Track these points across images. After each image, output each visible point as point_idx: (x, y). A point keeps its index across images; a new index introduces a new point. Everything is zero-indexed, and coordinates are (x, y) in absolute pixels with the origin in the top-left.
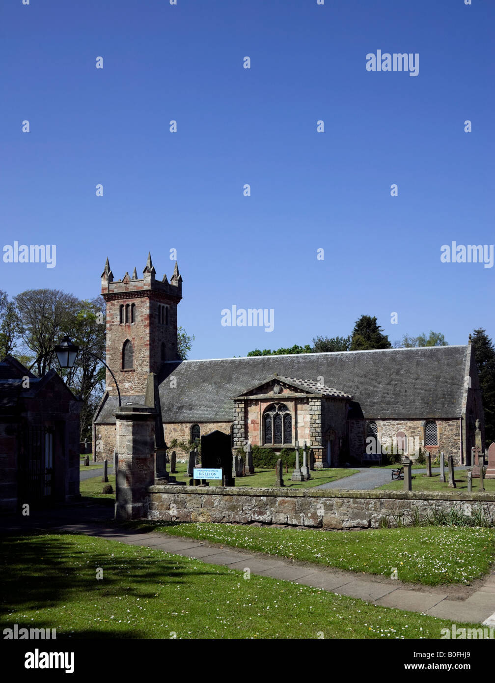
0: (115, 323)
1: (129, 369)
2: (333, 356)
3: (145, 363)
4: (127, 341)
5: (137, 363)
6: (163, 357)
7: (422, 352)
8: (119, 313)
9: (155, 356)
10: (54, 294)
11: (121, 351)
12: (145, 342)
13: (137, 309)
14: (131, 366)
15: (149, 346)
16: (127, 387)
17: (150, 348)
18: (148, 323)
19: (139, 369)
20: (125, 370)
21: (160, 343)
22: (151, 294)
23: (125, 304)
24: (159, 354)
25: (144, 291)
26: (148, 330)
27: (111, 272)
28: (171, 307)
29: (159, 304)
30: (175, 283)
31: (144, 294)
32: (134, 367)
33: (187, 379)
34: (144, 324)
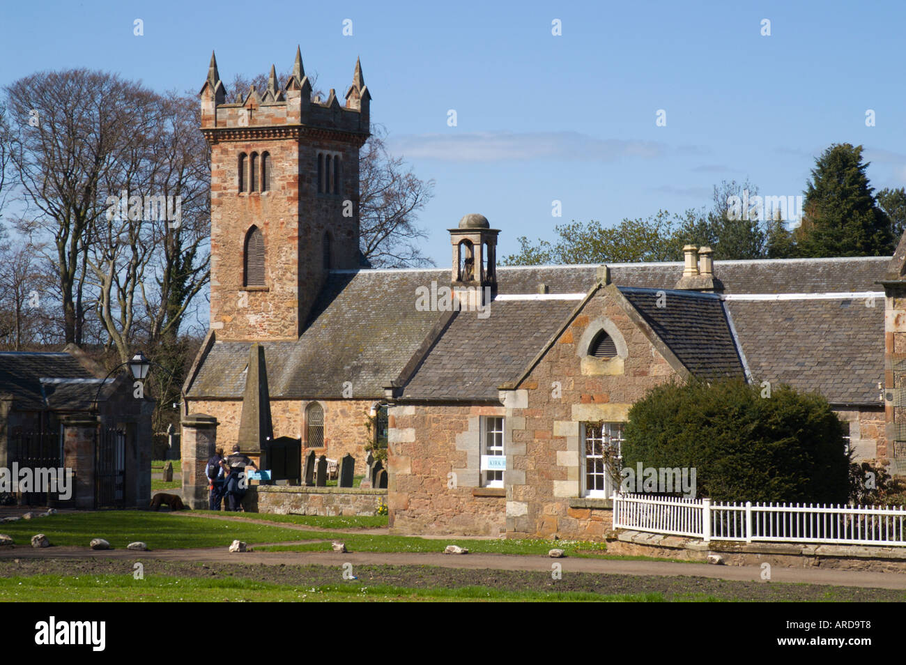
0: (229, 191)
1: (258, 287)
2: (657, 271)
3: (289, 275)
4: (254, 228)
5: (273, 276)
6: (328, 263)
7: (824, 268)
8: (236, 171)
9: (309, 260)
10: (97, 80)
11: (242, 249)
12: (289, 233)
13: (275, 163)
14: (261, 280)
15: (297, 242)
16: (252, 322)
17: (299, 244)
18: (295, 194)
19: (277, 287)
20: (249, 287)
21: (322, 233)
22: (301, 134)
23: (249, 153)
24: (319, 257)
25: (287, 128)
26: (295, 209)
27: (221, 84)
28: (346, 156)
29: (318, 151)
30: (354, 105)
31: (288, 134)
32: (268, 283)
33: (373, 309)
34: (288, 195)
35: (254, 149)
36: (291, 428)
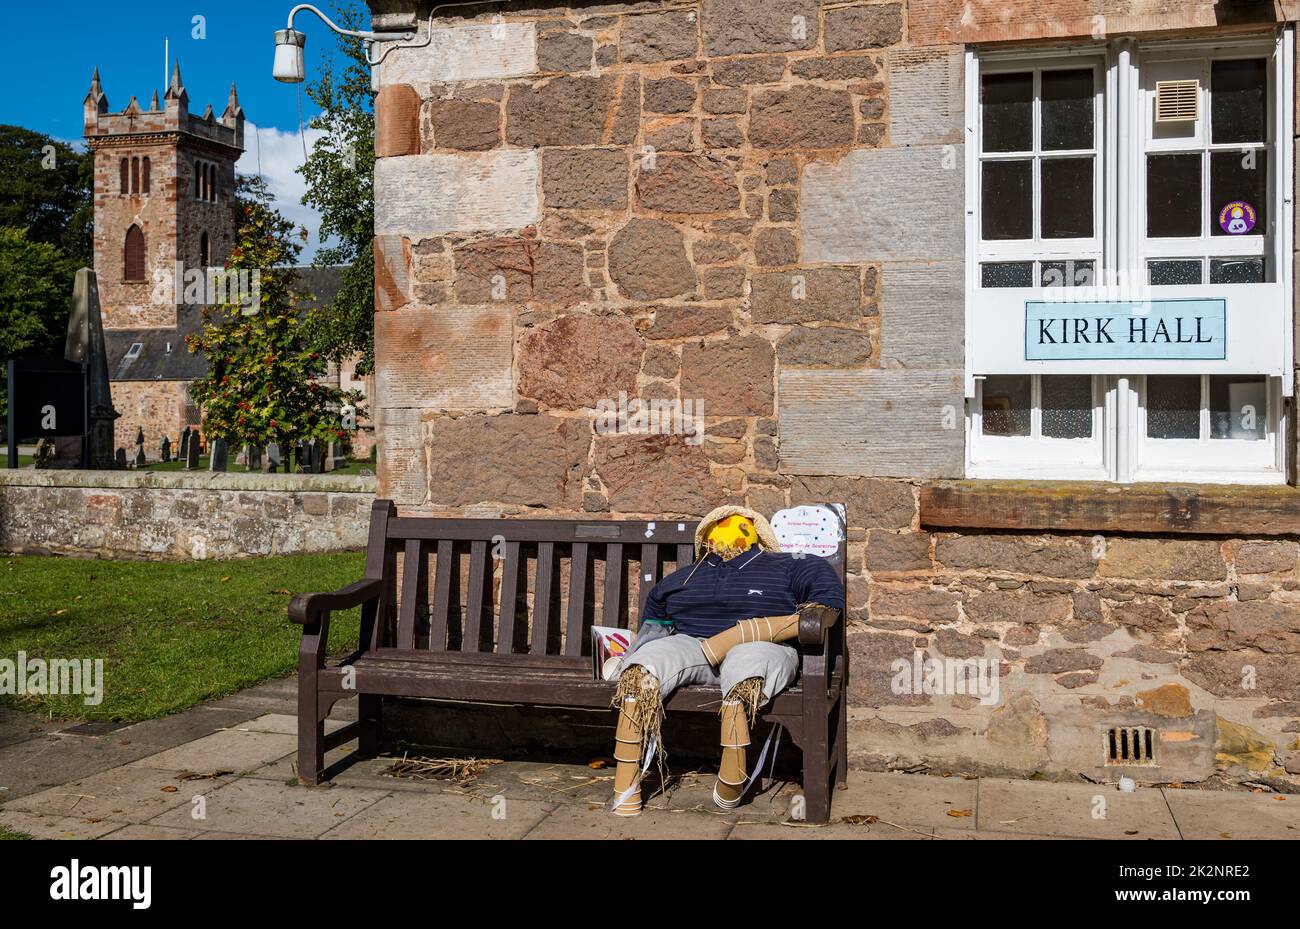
0: (112, 193)
1: (138, 280)
4: (135, 227)
5: (153, 270)
6: (206, 260)
8: (118, 174)
9: (187, 257)
11: (123, 246)
12: (167, 231)
13: (155, 167)
14: (142, 274)
15: (175, 238)
16: (134, 313)
17: (177, 241)
18: (173, 195)
20: (130, 281)
21: (200, 233)
22: (179, 140)
23: (130, 158)
24: (198, 255)
25: (166, 134)
26: (173, 208)
28: (222, 168)
29: (196, 159)
30: (229, 123)
31: (166, 140)
32: (148, 277)
34: (166, 196)
35: (134, 155)
36: (170, 407)
